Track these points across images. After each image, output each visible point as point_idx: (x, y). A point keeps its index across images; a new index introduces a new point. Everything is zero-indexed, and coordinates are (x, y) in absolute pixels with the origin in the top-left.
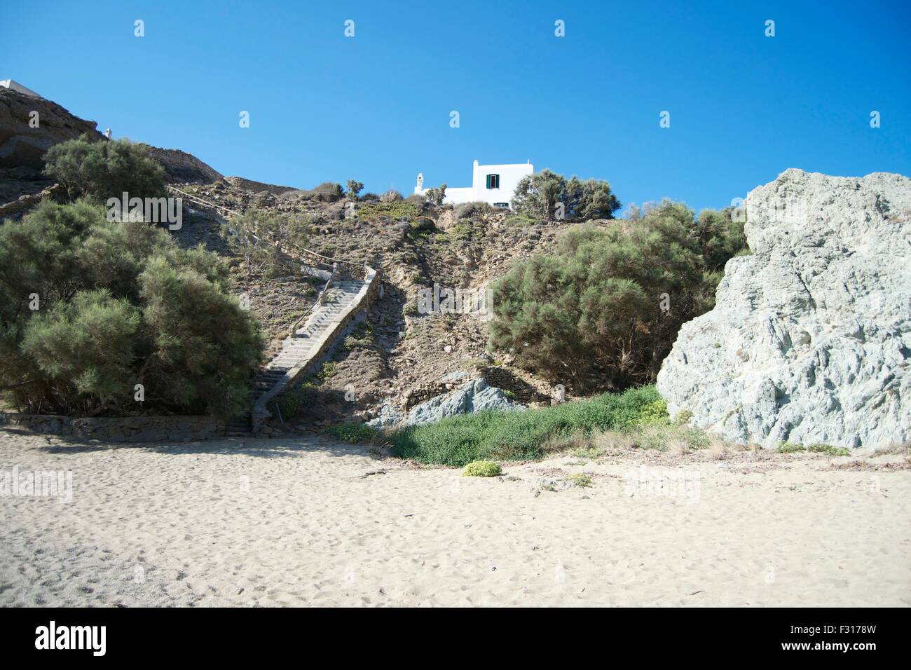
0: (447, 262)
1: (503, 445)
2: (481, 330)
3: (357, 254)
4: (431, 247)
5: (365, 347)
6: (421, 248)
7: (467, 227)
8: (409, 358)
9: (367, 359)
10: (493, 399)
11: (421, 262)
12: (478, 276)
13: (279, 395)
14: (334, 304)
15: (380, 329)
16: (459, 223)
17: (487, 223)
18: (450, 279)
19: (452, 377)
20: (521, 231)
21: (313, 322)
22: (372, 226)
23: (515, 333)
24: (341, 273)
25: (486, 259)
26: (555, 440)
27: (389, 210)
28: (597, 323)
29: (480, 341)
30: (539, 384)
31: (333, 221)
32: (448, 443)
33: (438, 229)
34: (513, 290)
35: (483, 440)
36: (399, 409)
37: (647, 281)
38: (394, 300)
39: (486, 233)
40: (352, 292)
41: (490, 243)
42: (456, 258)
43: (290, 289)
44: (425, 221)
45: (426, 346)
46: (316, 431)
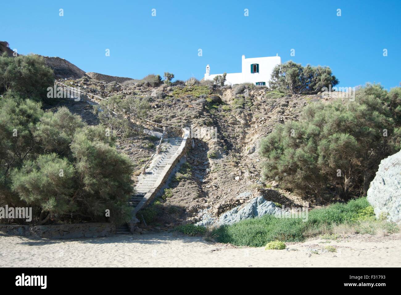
0: (231, 123)
1: (281, 234)
2: (256, 166)
3: (176, 121)
4: (220, 114)
5: (188, 179)
6: (214, 115)
7: (241, 100)
8: (214, 184)
9: (190, 186)
10: (269, 208)
11: (215, 124)
12: (250, 131)
13: (142, 209)
14: (166, 153)
15: (194, 167)
16: (236, 97)
17: (254, 97)
18: (234, 134)
19: (243, 195)
20: (276, 101)
21: (154, 164)
22: (183, 102)
23: (280, 168)
24: (168, 133)
25: (255, 120)
26: (310, 230)
27: (192, 91)
28: (329, 161)
29: (256, 173)
30: (295, 198)
31: (159, 100)
32: (249, 234)
33: (223, 102)
34: (276, 142)
35: (268, 232)
36: (213, 216)
37: (359, 134)
38: (201, 149)
39: (254, 103)
40: (176, 145)
41: (256, 110)
42: (236, 120)
43: (138, 145)
44: (215, 97)
45: (224, 177)
46: (167, 230)
